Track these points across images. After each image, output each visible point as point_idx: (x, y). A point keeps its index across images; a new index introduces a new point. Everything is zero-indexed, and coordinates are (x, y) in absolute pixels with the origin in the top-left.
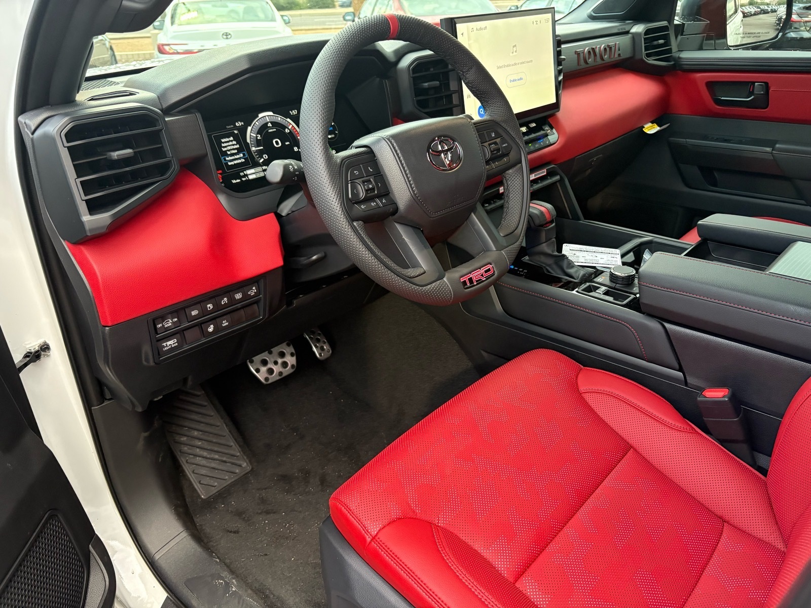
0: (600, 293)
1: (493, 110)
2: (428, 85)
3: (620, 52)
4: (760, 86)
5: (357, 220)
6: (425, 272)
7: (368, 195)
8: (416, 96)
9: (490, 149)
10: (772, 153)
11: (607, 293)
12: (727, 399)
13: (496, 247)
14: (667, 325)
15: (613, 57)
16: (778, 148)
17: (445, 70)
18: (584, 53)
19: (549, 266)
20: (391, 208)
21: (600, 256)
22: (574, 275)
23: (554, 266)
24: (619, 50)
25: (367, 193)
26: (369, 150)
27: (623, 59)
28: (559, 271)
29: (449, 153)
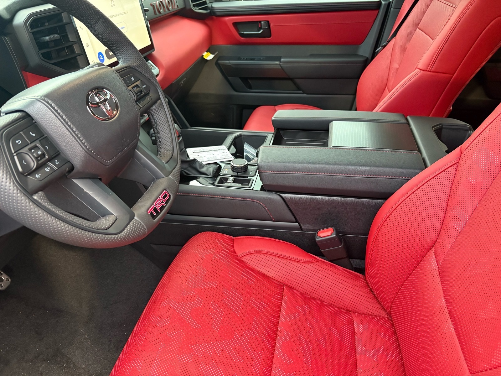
0: (231, 183)
1: (125, 57)
2: (49, 38)
3: (178, 4)
4: (265, 24)
5: (36, 192)
6: (117, 218)
7: (40, 162)
8: (40, 49)
9: (134, 91)
10: (280, 65)
11: (234, 182)
12: (335, 236)
13: (164, 175)
14: (283, 195)
15: (174, 8)
16: (283, 61)
17: (60, 24)
18: (156, 5)
19: (186, 169)
20: (66, 168)
21: (215, 153)
22: (206, 172)
23: (190, 169)
24: (177, 3)
25: (38, 161)
26: (24, 114)
27: (180, 9)
28: (194, 172)
29: (107, 103)
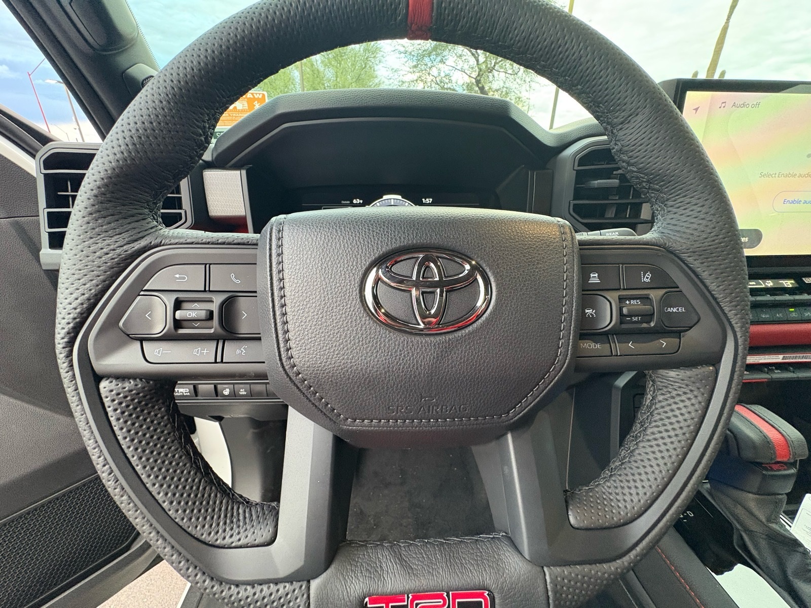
9: (621, 309)
